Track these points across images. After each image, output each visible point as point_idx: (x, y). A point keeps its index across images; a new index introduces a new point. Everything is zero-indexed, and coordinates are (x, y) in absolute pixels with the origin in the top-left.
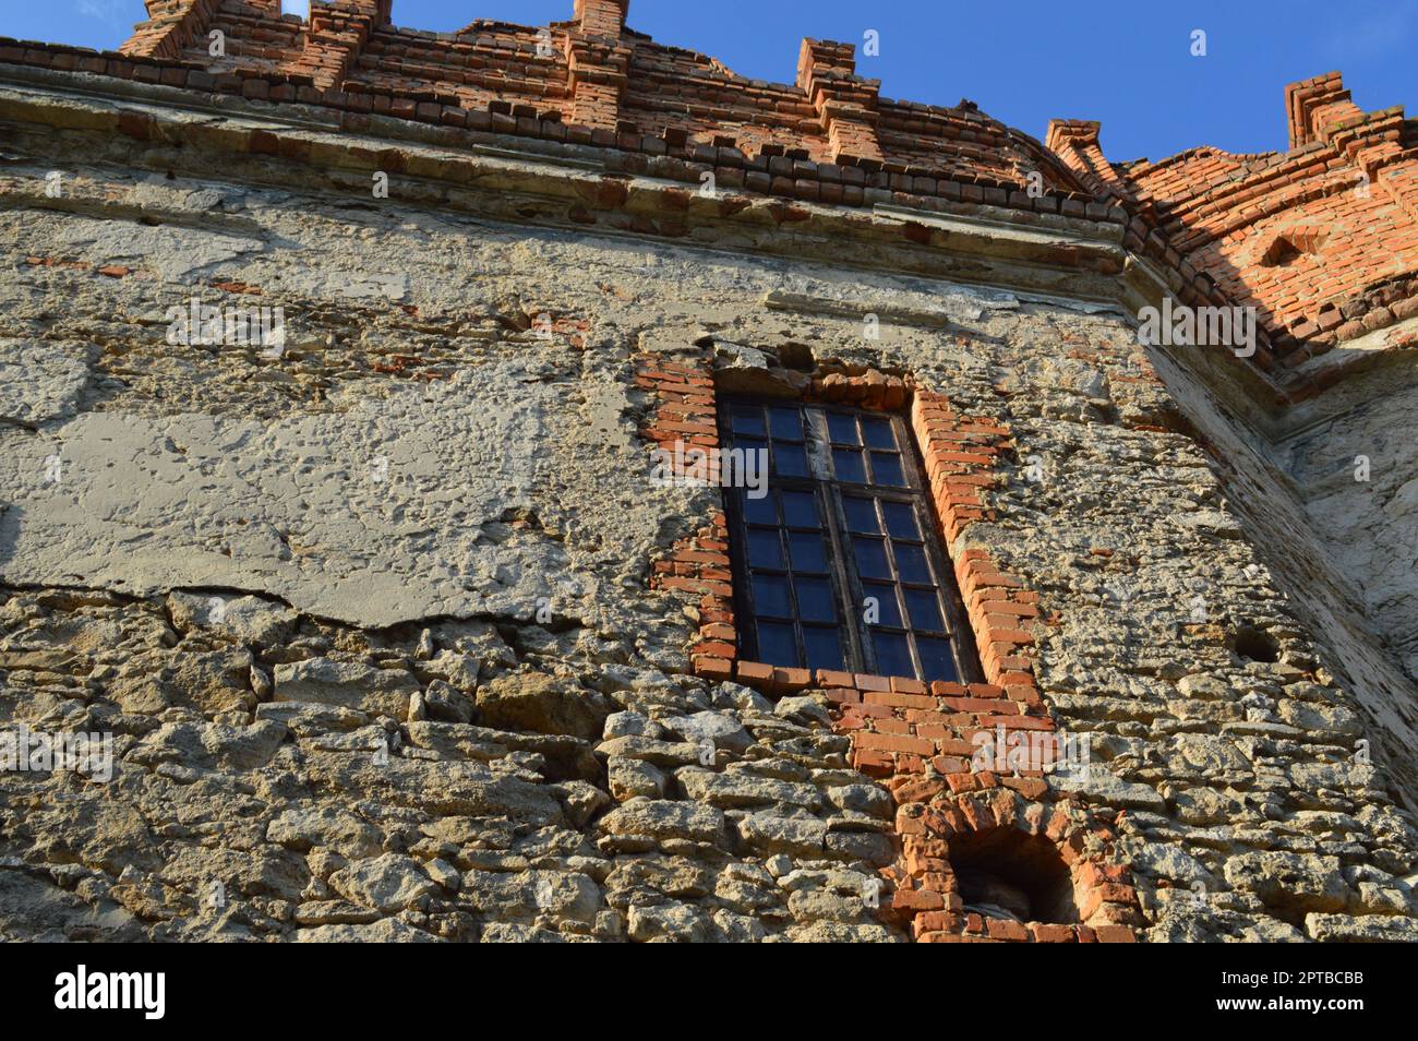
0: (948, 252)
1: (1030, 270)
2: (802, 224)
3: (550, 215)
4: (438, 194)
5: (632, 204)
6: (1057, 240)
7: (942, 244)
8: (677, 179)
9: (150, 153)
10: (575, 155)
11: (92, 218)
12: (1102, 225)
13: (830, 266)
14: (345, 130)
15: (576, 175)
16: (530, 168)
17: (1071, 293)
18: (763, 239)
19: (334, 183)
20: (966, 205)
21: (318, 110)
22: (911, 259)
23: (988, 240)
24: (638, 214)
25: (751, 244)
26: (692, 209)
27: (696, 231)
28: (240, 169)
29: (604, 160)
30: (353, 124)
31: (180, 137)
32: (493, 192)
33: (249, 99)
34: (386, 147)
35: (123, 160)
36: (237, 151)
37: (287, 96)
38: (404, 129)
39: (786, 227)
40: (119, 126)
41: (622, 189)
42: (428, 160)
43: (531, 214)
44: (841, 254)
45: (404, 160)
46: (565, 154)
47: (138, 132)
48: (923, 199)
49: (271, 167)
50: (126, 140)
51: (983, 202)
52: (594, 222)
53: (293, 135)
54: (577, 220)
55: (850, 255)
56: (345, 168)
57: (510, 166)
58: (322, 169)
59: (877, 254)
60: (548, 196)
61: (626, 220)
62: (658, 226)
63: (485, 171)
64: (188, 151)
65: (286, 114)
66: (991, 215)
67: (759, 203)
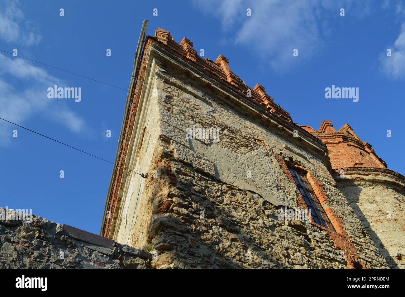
0: (303, 144)
1: (313, 151)
2: (285, 132)
3: (249, 116)
4: (234, 106)
5: (262, 119)
6: (317, 147)
7: (303, 143)
8: (269, 117)
9: (189, 80)
10: (255, 107)
11: (186, 93)
12: (323, 146)
13: (287, 141)
14: (221, 88)
15: (256, 111)
16: (249, 107)
17: (317, 157)
18: (279, 133)
19: (218, 97)
20: (306, 136)
21: (218, 82)
22: (298, 144)
23: (309, 144)
24: (262, 121)
25: (277, 133)
26: (271, 124)
27: (270, 127)
28: (203, 89)
29: (259, 109)
30: (223, 87)
31: (195, 78)
32: (242, 109)
33: (206, 75)
34: (228, 94)
35: (184, 79)
36: (203, 85)
37: (212, 77)
38: (230, 91)
39: (283, 132)
40: (185, 72)
41: (261, 116)
42: (234, 99)
43: (247, 115)
44: (289, 139)
45: (230, 98)
46: (253, 106)
47: (188, 74)
48: (301, 133)
49: (209, 91)
50: (185, 75)
51: (308, 137)
52: (255, 120)
53: (214, 86)
54: (253, 119)
55: (290, 140)
56: (220, 95)
57: (246, 105)
58: (217, 94)
59: (294, 141)
60: (250, 113)
61: (260, 121)
62: (264, 124)
63: (243, 105)
64: (195, 82)
65: (212, 81)
66: (309, 139)
67: (281, 126)
